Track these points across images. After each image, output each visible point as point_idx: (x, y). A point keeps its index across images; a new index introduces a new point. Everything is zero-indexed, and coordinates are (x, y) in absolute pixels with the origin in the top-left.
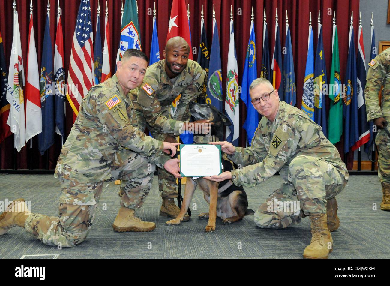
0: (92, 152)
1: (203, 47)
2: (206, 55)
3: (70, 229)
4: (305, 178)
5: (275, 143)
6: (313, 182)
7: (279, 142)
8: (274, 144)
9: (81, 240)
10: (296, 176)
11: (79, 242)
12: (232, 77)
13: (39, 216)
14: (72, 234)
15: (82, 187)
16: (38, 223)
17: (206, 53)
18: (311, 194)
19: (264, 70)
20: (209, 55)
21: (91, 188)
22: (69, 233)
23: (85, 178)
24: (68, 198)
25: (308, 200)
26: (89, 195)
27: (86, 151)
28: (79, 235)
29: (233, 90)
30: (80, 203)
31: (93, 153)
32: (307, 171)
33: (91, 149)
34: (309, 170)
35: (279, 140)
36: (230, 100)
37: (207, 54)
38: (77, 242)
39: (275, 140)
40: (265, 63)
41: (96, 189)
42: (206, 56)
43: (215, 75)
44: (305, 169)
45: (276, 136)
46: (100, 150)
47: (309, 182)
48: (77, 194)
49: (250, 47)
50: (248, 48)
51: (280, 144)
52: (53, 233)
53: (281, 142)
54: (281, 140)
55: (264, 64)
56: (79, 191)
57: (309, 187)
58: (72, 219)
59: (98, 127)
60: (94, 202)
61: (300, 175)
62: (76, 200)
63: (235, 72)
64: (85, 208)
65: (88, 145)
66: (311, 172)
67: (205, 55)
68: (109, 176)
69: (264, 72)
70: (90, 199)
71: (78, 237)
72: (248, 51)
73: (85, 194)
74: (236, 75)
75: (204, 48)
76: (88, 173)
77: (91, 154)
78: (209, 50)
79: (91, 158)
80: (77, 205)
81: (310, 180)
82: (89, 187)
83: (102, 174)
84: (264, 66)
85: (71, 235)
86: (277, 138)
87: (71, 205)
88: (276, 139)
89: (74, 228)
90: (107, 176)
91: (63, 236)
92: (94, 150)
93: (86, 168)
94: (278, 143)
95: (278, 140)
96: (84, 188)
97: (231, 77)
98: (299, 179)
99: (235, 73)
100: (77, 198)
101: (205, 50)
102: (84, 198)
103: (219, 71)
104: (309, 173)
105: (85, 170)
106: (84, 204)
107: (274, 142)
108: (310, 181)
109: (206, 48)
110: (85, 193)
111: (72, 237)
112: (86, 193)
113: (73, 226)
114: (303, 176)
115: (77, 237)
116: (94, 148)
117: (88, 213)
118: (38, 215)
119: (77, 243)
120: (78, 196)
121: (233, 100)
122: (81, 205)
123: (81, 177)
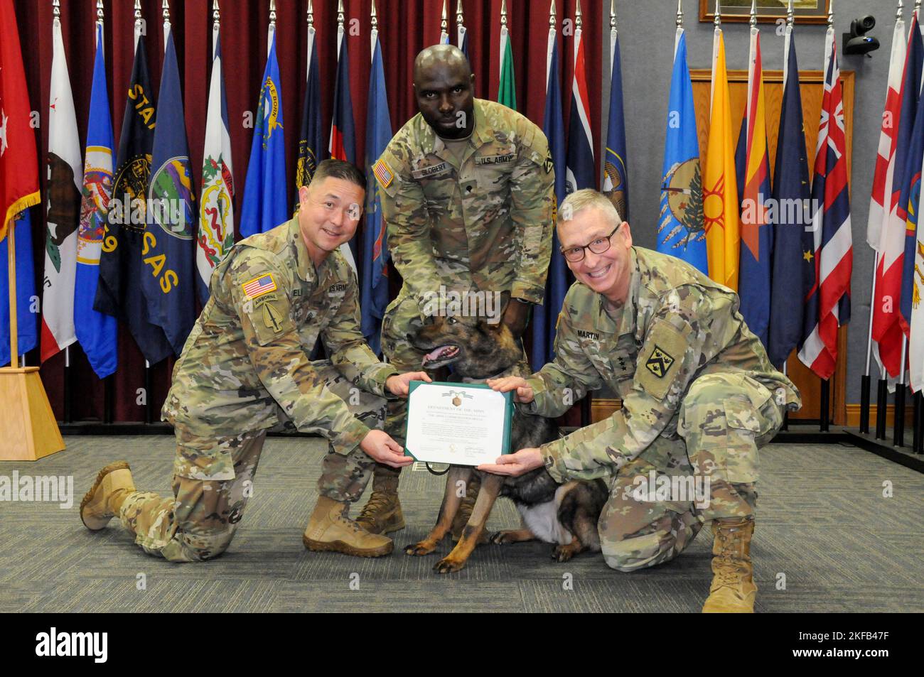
0: (218, 374)
1: (139, 99)
2: (147, 118)
3: (187, 527)
4: (724, 433)
5: (657, 365)
6: (740, 444)
7: (667, 361)
8: (652, 368)
9: (213, 551)
10: (702, 426)
11: (210, 555)
12: (214, 174)
13: (144, 498)
14: (195, 537)
15: (204, 442)
16: (139, 512)
17: (147, 114)
18: (730, 473)
19: (306, 154)
20: (153, 119)
21: (226, 444)
22: (188, 536)
23: (205, 426)
24: (183, 464)
25: (722, 487)
26: (220, 458)
27: (207, 372)
28: (206, 540)
29: (214, 211)
30: (201, 476)
31: (221, 377)
32: (731, 416)
33: (216, 369)
34: (735, 415)
35: (667, 357)
36: (207, 236)
37: (150, 115)
38: (206, 553)
39: (654, 357)
40: (310, 136)
41: (239, 446)
42: (146, 122)
43: (165, 170)
44: (728, 412)
45: (656, 347)
46: (234, 373)
47: (731, 444)
48: (195, 456)
49: (264, 95)
50: (261, 97)
51: (672, 366)
52: (158, 536)
53: (674, 360)
54: (673, 356)
55: (307, 139)
56: (199, 451)
57: (730, 456)
58: (188, 507)
59: (234, 328)
60: (230, 475)
61: (713, 424)
62: (194, 469)
63: (221, 161)
64: (212, 485)
65: (212, 360)
66: (738, 421)
67: (144, 119)
68: (268, 420)
69: (306, 160)
70: (221, 468)
71: (206, 546)
72: (260, 104)
73: (210, 457)
74: (224, 169)
75: (143, 99)
76: (207, 416)
77: (217, 379)
78: (153, 104)
79: (216, 387)
80: (196, 480)
81: (733, 438)
82: (220, 442)
83: (246, 418)
84: (306, 145)
85: (192, 539)
86: (658, 351)
87: (186, 478)
88: (658, 355)
89: (195, 526)
90: (262, 421)
91: (174, 542)
92: (222, 372)
93: (203, 404)
94: (666, 366)
95: (663, 356)
96: (208, 445)
97: (210, 177)
98: (708, 434)
99: (224, 166)
100: (195, 465)
101: (145, 106)
102: (209, 466)
103: (177, 162)
104: (735, 421)
105: (204, 409)
106: (208, 478)
107: (650, 361)
108: (732, 442)
109: (146, 101)
110: (210, 454)
111: (194, 543)
112: (214, 455)
113: (193, 523)
114: (720, 427)
115: (203, 544)
116: (222, 368)
117: (224, 496)
118: (142, 495)
119: (205, 557)
120: (197, 461)
121: (216, 237)
122: (203, 479)
123: (196, 423)
